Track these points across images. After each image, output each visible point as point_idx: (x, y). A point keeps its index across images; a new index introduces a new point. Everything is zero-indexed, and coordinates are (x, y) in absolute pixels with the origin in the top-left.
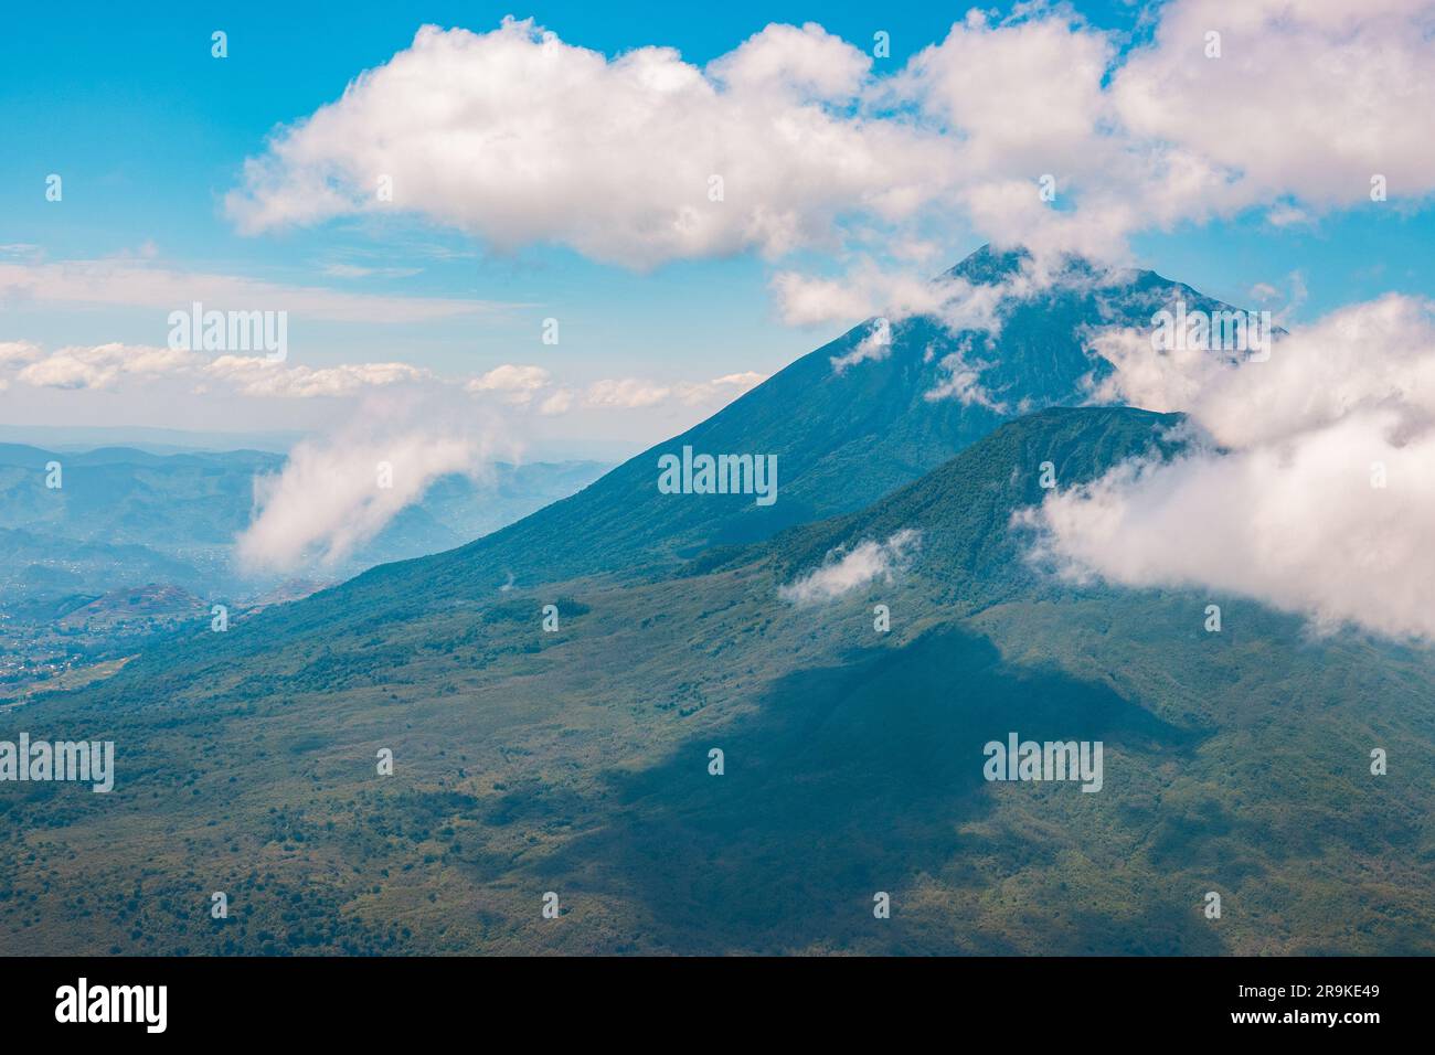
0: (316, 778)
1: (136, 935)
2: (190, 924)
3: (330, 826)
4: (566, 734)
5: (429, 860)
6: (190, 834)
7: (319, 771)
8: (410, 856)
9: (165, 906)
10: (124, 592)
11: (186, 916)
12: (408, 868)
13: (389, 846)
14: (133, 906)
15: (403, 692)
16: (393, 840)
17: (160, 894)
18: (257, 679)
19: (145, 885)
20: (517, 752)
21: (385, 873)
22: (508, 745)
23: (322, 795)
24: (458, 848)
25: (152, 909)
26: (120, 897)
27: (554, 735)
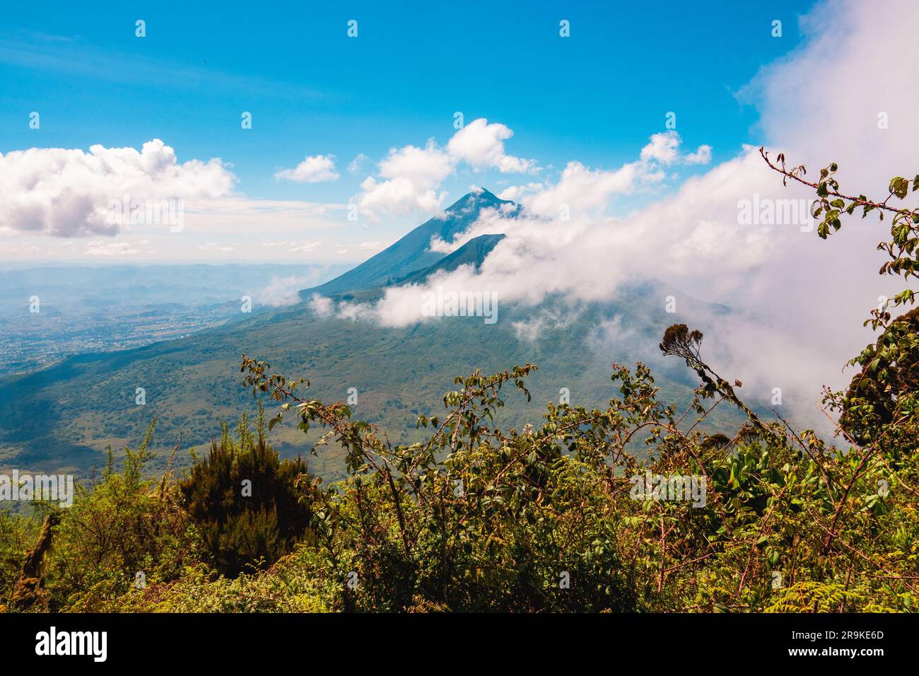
0: (272, 347)
1: (215, 396)
2: (231, 391)
3: (275, 361)
4: (347, 331)
5: (305, 369)
6: (233, 365)
7: (273, 345)
8: (299, 368)
9: (224, 387)
10: (230, 302)
11: (230, 389)
12: (298, 372)
13: (293, 366)
14: (214, 387)
15: (300, 322)
16: (294, 364)
17: (222, 383)
18: (261, 321)
19: (218, 380)
20: (332, 337)
21: (291, 373)
22: (330, 335)
23: (273, 352)
24: (314, 365)
25: (220, 387)
26: (210, 385)
27: (343, 332)
